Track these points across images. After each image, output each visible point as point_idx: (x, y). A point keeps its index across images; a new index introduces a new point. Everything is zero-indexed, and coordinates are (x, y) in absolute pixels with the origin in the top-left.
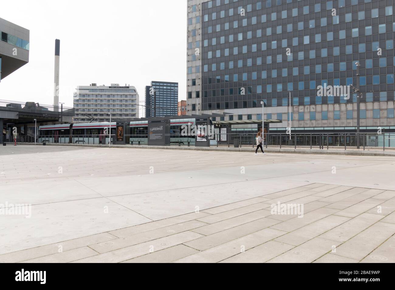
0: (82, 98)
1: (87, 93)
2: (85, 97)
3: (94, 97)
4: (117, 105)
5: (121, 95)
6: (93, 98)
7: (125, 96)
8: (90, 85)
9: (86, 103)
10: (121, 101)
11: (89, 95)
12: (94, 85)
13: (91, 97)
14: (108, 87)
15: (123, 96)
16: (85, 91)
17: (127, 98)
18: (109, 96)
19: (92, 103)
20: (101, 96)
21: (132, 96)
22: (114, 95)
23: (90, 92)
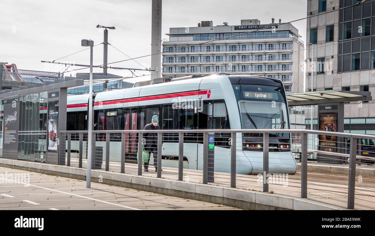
0: (179, 54)
1: (189, 43)
2: (184, 52)
3: (204, 51)
4: (250, 67)
5: (260, 45)
6: (201, 53)
7: (267, 46)
8: (199, 25)
9: (186, 63)
10: (260, 56)
11: (193, 47)
12: (206, 24)
13: (197, 51)
14: (233, 28)
15: (264, 46)
16: (187, 37)
17: (272, 49)
18: (233, 47)
19: (199, 63)
20: (218, 47)
21: (284, 44)
22: (244, 46)
23: (196, 40)
